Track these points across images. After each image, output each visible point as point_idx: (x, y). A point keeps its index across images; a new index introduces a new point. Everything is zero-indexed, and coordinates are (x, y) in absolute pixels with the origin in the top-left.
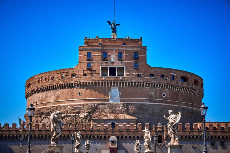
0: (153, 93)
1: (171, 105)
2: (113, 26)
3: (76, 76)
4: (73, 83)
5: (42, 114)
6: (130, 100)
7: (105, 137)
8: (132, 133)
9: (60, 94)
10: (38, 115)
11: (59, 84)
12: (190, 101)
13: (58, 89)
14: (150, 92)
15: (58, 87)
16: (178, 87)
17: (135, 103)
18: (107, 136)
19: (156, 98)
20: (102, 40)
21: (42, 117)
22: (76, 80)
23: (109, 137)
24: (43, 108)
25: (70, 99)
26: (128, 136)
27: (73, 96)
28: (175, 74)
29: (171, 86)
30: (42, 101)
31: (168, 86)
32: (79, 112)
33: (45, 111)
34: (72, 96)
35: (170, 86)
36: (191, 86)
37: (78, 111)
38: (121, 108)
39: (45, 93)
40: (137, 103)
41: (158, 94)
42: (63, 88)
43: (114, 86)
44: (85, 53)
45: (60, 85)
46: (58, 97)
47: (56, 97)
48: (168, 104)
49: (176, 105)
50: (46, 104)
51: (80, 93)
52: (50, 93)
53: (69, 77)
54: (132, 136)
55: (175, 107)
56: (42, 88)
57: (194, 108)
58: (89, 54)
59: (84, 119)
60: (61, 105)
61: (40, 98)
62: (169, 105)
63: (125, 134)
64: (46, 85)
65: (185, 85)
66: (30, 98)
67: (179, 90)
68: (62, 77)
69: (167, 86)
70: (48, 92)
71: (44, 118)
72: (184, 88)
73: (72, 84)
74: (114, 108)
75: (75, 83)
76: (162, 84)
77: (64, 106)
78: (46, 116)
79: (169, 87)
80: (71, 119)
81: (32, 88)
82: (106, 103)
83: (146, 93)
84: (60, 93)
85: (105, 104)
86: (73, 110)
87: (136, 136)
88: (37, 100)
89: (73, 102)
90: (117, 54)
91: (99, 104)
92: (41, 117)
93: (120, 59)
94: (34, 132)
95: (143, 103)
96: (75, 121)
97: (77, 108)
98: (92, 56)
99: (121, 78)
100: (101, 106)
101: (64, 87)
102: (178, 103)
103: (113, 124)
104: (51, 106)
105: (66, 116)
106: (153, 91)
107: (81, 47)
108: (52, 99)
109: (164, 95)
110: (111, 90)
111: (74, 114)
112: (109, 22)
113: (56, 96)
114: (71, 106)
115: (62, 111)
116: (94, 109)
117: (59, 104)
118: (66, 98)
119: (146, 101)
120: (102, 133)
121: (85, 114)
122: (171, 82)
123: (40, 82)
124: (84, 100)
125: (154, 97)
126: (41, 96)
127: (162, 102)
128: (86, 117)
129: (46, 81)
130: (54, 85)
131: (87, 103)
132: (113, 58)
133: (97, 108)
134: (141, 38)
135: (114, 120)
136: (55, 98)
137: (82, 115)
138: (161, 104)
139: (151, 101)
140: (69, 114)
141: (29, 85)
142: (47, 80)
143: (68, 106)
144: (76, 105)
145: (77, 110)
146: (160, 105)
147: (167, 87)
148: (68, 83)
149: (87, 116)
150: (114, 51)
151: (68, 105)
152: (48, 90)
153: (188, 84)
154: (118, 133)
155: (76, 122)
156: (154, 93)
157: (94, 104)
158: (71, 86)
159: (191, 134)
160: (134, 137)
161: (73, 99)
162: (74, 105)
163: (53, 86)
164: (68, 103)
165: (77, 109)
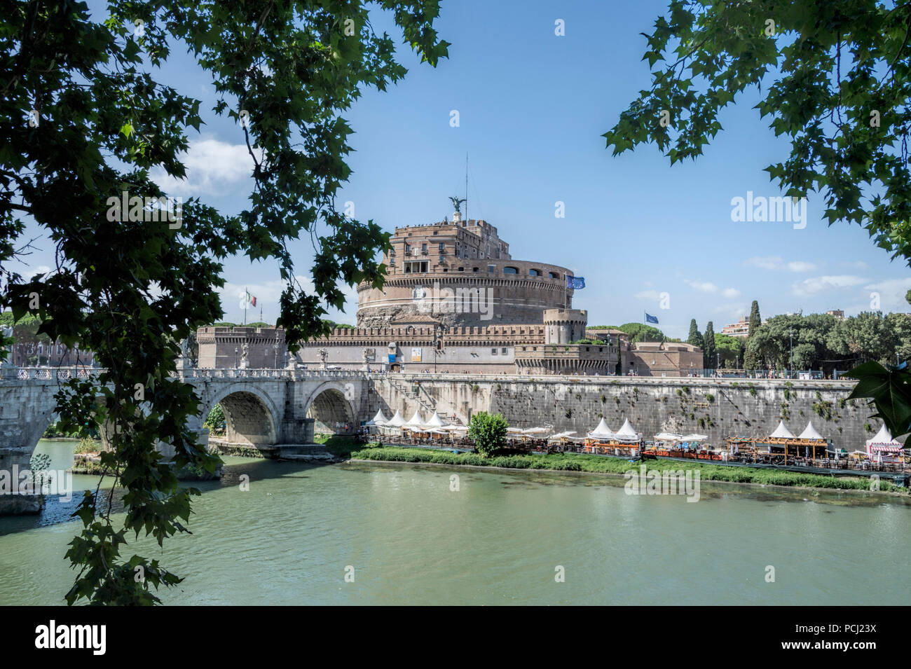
7: (385, 343)
8: (411, 338)
9: (371, 295)
16: (499, 280)
18: (387, 342)
23: (389, 343)
26: (407, 342)
28: (495, 265)
29: (487, 281)
31: (484, 281)
32: (384, 315)
33: (361, 313)
34: (379, 297)
36: (522, 278)
43: (417, 284)
47: (368, 297)
49: (495, 303)
50: (362, 305)
51: (385, 293)
54: (411, 342)
59: (388, 322)
60: (371, 306)
63: (404, 339)
65: (513, 277)
67: (502, 284)
69: (482, 280)
76: (473, 279)
77: (373, 308)
78: (363, 319)
80: (377, 322)
82: (409, 303)
84: (371, 293)
85: (406, 305)
86: (379, 312)
87: (415, 342)
89: (381, 303)
90: (421, 246)
91: (402, 305)
93: (424, 251)
96: (381, 324)
97: (382, 309)
98: (396, 251)
99: (424, 274)
100: (404, 307)
102: (500, 300)
105: (375, 319)
108: (366, 300)
110: (414, 289)
111: (380, 317)
114: (378, 308)
115: (372, 313)
116: (398, 311)
118: (375, 299)
120: (383, 339)
121: (389, 317)
122: (487, 275)
124: (390, 300)
128: (390, 320)
131: (391, 304)
132: (416, 251)
133: (400, 309)
135: (411, 323)
137: (387, 318)
140: (377, 317)
144: (382, 307)
145: (383, 312)
147: (481, 282)
149: (391, 318)
150: (418, 245)
151: (376, 307)
153: (518, 276)
154: (397, 338)
157: (398, 305)
159: (471, 339)
160: (413, 343)
161: (380, 300)
162: (380, 307)
164: (377, 304)
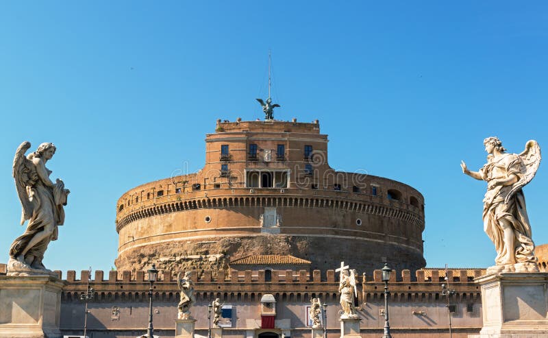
0: (340, 219)
1: (371, 240)
2: (268, 108)
3: (202, 188)
4: (197, 200)
5: (143, 256)
6: (298, 231)
7: (253, 295)
8: (302, 288)
9: (174, 222)
10: (136, 259)
11: (171, 204)
12: (405, 234)
13: (170, 211)
14: (334, 218)
15: (170, 208)
16: (384, 208)
17: (307, 235)
18: (256, 293)
19: (345, 227)
20: (247, 124)
21: (143, 262)
22: (200, 196)
23: (260, 295)
24: (144, 247)
25: (190, 228)
26: (296, 294)
27: (195, 223)
28: (378, 186)
29: (371, 207)
30: (143, 234)
31: (366, 207)
32: (207, 253)
33: (147, 252)
34: (195, 225)
35: (369, 206)
36: (405, 207)
37: (205, 250)
38: (282, 244)
39: (147, 219)
40: (311, 235)
41: (349, 220)
42: (178, 210)
43: (269, 205)
44: (218, 146)
45: (173, 205)
46: (170, 226)
47: (167, 226)
48: (366, 239)
49: (379, 241)
50: (149, 239)
51: (208, 219)
52: (156, 219)
53: (189, 189)
54: (303, 294)
55: (379, 244)
56: (142, 211)
57: (410, 247)
58: (224, 149)
59: (215, 264)
60: (175, 240)
61: (140, 229)
62: (368, 239)
63: (289, 289)
64: (149, 204)
65: (396, 204)
66: (122, 231)
67: (386, 213)
68: (177, 190)
69: (365, 205)
70: (153, 218)
71: (145, 263)
72: (393, 210)
73: (194, 201)
74: (269, 245)
75: (199, 201)
76: (354, 202)
77: (179, 242)
78: (149, 260)
79: (368, 208)
80: (192, 264)
81: (126, 212)
82: (255, 235)
83: (327, 218)
84: (173, 219)
85: (253, 238)
86: (195, 249)
87: (310, 293)
88: (133, 232)
89: (197, 235)
90: (275, 148)
91: (242, 238)
92: (140, 262)
93: (280, 156)
94: (122, 287)
95: (322, 236)
96: (200, 268)
97: (202, 244)
98: (231, 152)
99: (282, 190)
100: (245, 241)
101: (179, 207)
102: (384, 236)
103: (268, 273)
104: (158, 242)
105: (184, 259)
106: (339, 215)
107: (210, 135)
108: (159, 230)
109: (359, 222)
110: (263, 213)
111: (198, 257)
112: (261, 101)
113: (166, 224)
114: (193, 241)
115: (176, 251)
116: (233, 247)
117: (171, 238)
118: (185, 228)
119: (327, 232)
120: (247, 288)
121: (218, 256)
122: (371, 199)
123: (139, 200)
124: (215, 230)
125: (341, 224)
126: (140, 226)
127: (355, 234)
128: (219, 262)
129: (148, 198)
130: (163, 205)
131: (221, 236)
133: (239, 245)
134: (318, 121)
135: (269, 265)
136: (165, 228)
137: (212, 258)
138: (353, 237)
139: (337, 233)
140: (189, 257)
141: (122, 207)
142: (151, 196)
143: (188, 242)
144: (201, 240)
145: (203, 248)
146: (352, 239)
147: (364, 208)
148: (188, 201)
149: (221, 258)
150: (269, 143)
151: (187, 240)
152: (153, 215)
153: (401, 204)
154: (277, 288)
155: (201, 270)
156: (342, 217)
157: (234, 238)
158: (193, 205)
159: (413, 289)
160: (306, 294)
161: (196, 228)
162: (197, 240)
163: (161, 207)
164: (188, 236)
165: (204, 246)
